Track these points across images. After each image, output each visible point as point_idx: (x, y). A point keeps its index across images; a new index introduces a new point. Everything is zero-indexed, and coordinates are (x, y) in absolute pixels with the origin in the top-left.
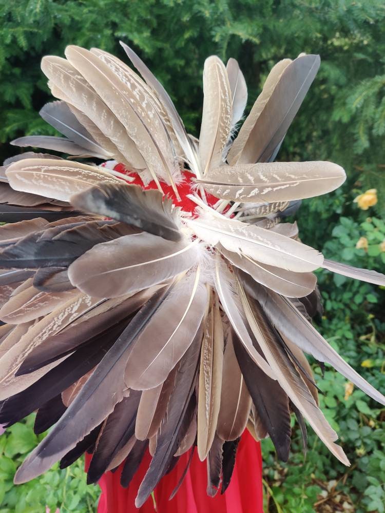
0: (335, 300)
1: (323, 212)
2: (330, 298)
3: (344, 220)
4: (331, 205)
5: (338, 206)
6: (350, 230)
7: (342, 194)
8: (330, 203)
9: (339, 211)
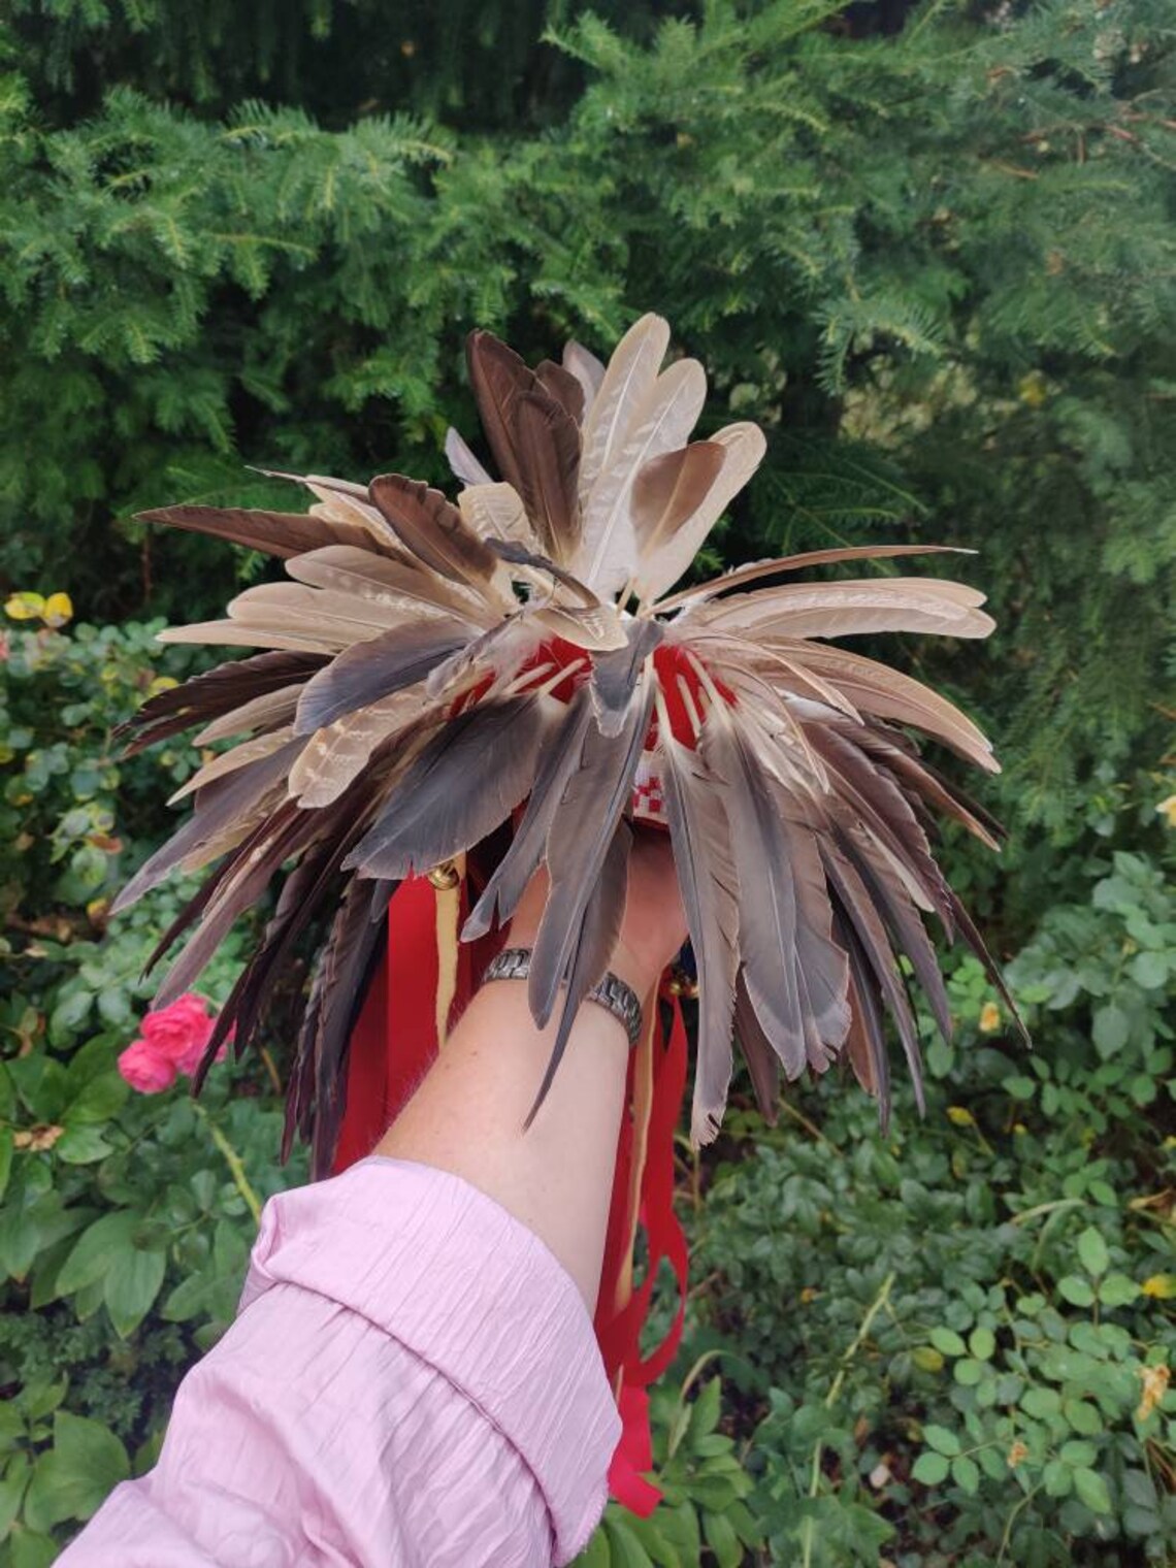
0: (1068, 1084)
1: (1057, 827)
2: (1054, 1080)
3: (1124, 861)
4: (1082, 810)
5: (1103, 816)
6: (1145, 894)
7: (1117, 781)
8: (1079, 804)
9: (1105, 829)
